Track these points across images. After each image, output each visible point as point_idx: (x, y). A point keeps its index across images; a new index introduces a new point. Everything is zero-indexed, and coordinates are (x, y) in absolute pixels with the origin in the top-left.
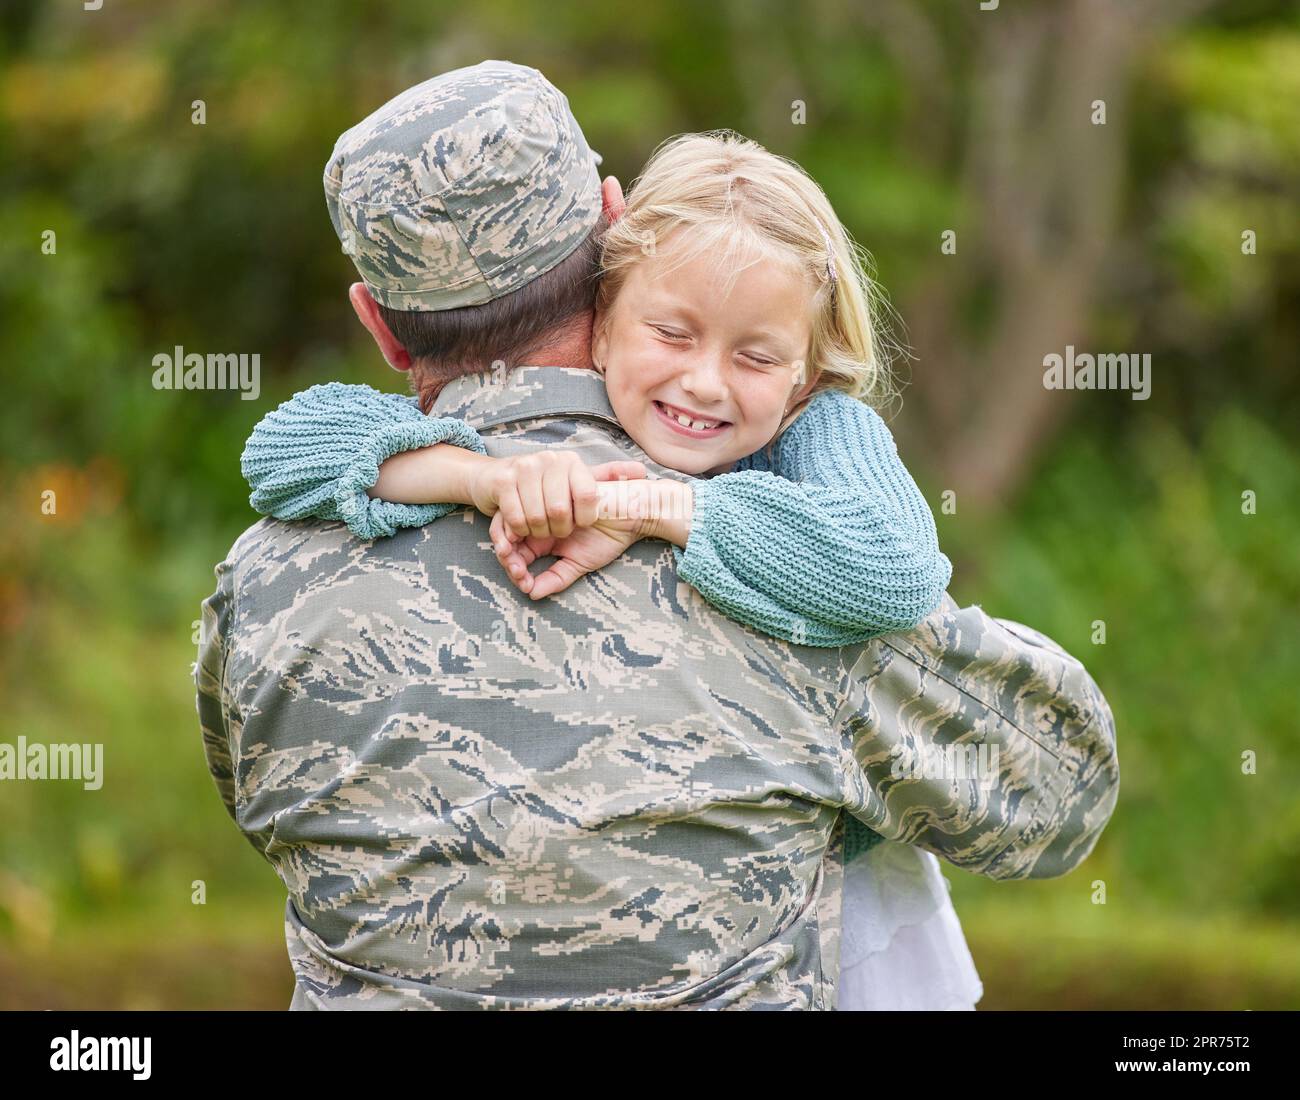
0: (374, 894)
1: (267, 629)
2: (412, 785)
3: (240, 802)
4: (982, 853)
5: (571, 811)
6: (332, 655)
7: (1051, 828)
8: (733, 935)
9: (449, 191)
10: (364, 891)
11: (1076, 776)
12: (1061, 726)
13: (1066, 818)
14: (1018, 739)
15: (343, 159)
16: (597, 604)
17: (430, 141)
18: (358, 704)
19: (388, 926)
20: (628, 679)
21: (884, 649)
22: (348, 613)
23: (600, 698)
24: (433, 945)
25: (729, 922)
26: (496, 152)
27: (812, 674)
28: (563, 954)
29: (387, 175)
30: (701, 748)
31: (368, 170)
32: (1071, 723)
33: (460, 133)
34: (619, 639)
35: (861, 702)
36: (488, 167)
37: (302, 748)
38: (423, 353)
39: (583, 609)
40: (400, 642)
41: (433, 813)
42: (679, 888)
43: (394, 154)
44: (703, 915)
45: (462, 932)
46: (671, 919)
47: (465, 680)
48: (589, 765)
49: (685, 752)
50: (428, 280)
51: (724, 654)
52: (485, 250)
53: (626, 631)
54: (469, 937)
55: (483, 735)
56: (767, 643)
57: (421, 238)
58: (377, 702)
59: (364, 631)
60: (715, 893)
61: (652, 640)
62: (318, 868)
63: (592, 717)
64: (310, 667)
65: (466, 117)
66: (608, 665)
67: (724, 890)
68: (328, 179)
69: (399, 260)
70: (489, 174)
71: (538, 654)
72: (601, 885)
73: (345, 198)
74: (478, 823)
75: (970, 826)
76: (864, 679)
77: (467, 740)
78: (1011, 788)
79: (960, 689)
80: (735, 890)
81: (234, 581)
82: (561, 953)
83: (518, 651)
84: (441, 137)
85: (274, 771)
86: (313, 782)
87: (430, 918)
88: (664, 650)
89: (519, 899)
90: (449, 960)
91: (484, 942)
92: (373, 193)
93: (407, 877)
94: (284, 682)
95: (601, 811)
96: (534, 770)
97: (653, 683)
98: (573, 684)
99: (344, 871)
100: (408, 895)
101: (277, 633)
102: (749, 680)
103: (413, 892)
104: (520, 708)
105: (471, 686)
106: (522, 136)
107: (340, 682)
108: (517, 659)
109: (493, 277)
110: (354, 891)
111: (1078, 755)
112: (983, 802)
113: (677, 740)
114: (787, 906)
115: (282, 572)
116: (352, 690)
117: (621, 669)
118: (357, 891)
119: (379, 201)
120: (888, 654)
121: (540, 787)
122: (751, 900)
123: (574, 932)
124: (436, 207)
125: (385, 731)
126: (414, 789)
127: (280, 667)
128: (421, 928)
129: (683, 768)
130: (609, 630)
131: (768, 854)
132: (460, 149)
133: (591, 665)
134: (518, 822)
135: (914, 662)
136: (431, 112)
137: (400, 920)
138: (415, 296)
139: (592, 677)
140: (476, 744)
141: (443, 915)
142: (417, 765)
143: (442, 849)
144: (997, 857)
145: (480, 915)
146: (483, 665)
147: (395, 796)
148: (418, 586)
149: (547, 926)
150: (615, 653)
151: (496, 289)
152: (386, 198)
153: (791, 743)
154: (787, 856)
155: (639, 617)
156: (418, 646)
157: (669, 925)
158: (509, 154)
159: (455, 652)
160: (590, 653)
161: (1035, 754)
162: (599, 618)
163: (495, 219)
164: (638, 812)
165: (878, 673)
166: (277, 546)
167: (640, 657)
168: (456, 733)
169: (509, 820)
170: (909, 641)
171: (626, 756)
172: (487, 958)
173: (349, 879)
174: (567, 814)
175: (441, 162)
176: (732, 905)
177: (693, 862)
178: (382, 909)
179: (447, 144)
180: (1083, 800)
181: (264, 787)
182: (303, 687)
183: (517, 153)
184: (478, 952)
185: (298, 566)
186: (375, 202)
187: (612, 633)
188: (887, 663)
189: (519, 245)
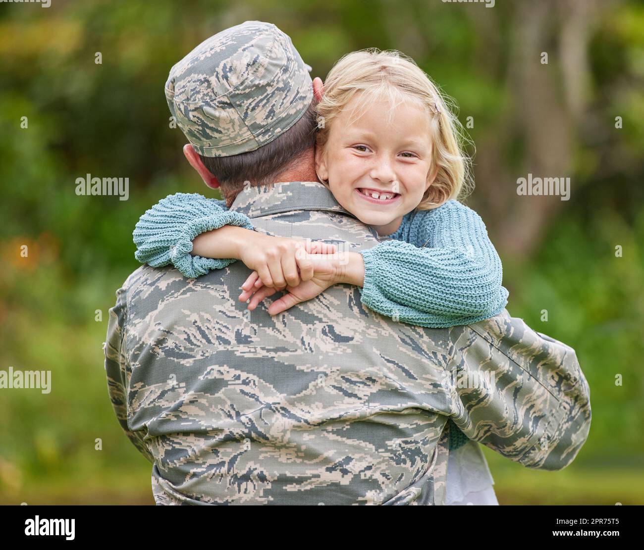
0: (199, 458)
1: (144, 321)
2: (221, 404)
3: (129, 415)
4: (519, 449)
5: (305, 416)
6: (178, 334)
7: (554, 439)
8: (390, 483)
9: (232, 92)
10: (193, 457)
11: (568, 413)
12: (561, 384)
13: (563, 435)
14: (539, 388)
15: (174, 80)
16: (319, 309)
17: (219, 67)
18: (191, 360)
19: (206, 474)
20: (336, 349)
21: (472, 333)
22: (187, 312)
23: (321, 357)
24: (230, 484)
25: (389, 476)
26: (255, 69)
27: (435, 345)
28: (299, 491)
29: (198, 86)
30: (374, 385)
31: (188, 84)
32: (566, 382)
33: (235, 61)
34: (331, 328)
35: (460, 361)
36: (251, 78)
37: (161, 384)
38: (225, 178)
39: (312, 311)
40: (214, 328)
41: (231, 418)
42: (362, 457)
43: (201, 75)
44: (375, 471)
45: (246, 478)
46: (357, 473)
47: (249, 348)
48: (314, 393)
49: (366, 387)
50: (224, 140)
51: (387, 335)
52: (253, 122)
53: (335, 323)
54: (250, 481)
55: (258, 376)
56: (411, 329)
57: (218, 118)
58: (202, 359)
59: (196, 322)
60: (381, 460)
61: (349, 328)
62: (170, 445)
63: (316, 367)
64: (166, 341)
65: (237, 52)
66: (325, 341)
67: (385, 458)
68: (167, 91)
69: (208, 131)
70: (252, 81)
71: (288, 333)
72: (321, 454)
73: (177, 100)
74: (254, 422)
75: (513, 433)
76: (462, 349)
77: (250, 379)
78: (534, 415)
79: (509, 358)
80: (391, 458)
81: (127, 298)
82: (298, 490)
83: (277, 332)
84: (225, 64)
85: (147, 397)
86: (167, 402)
87: (229, 470)
88: (355, 334)
89: (277, 461)
90: (239, 493)
91: (258, 483)
92: (191, 96)
93: (217, 448)
94: (153, 349)
95: (321, 416)
96: (285, 395)
97: (349, 351)
98: (306, 349)
99: (184, 446)
100: (217, 458)
101: (149, 323)
102: (401, 349)
103: (220, 457)
104: (278, 362)
105: (251, 351)
106: (268, 60)
107: (182, 348)
108: (276, 336)
109: (258, 136)
110: (188, 457)
111: (569, 401)
112: (520, 421)
113: (361, 380)
114: (419, 468)
115: (152, 291)
116: (189, 353)
117: (332, 343)
118: (190, 457)
119: (195, 100)
120: (474, 336)
121: (288, 404)
122: (400, 464)
123: (306, 479)
124: (225, 101)
125: (206, 375)
126: (221, 406)
127: (151, 342)
128: (224, 475)
129: (364, 395)
130: (326, 322)
131: (409, 439)
132: (235, 69)
133: (316, 340)
134: (276, 422)
135: (487, 341)
136: (219, 51)
137: (213, 471)
138: (218, 149)
139: (316, 346)
140: (254, 381)
141: (236, 469)
142: (223, 393)
143: (235, 436)
144: (526, 453)
145: (256, 469)
146: (258, 339)
147: (211, 410)
148: (224, 298)
149: (291, 475)
150: (329, 335)
151: (260, 142)
152: (199, 99)
153: (423, 382)
154: (419, 441)
155: (342, 316)
156: (224, 329)
157: (357, 476)
158: (262, 70)
159: (244, 333)
160: (316, 334)
161: (547, 397)
162: (320, 316)
163: (257, 105)
164: (340, 417)
165: (469, 346)
166: (149, 278)
167: (343, 337)
168: (244, 376)
169: (271, 421)
170: (485, 330)
171: (334, 388)
172: (259, 492)
173: (186, 450)
174: (303, 418)
175: (226, 77)
176: (390, 467)
177: (370, 443)
178: (203, 466)
179: (228, 67)
180: (571, 426)
181: (142, 406)
182: (162, 352)
183: (266, 69)
184: (255, 489)
185: (160, 288)
186: (193, 101)
187: (327, 324)
188: (474, 340)
189: (271, 117)
